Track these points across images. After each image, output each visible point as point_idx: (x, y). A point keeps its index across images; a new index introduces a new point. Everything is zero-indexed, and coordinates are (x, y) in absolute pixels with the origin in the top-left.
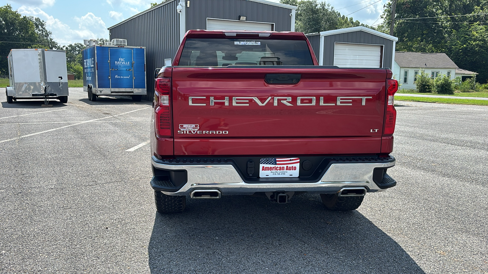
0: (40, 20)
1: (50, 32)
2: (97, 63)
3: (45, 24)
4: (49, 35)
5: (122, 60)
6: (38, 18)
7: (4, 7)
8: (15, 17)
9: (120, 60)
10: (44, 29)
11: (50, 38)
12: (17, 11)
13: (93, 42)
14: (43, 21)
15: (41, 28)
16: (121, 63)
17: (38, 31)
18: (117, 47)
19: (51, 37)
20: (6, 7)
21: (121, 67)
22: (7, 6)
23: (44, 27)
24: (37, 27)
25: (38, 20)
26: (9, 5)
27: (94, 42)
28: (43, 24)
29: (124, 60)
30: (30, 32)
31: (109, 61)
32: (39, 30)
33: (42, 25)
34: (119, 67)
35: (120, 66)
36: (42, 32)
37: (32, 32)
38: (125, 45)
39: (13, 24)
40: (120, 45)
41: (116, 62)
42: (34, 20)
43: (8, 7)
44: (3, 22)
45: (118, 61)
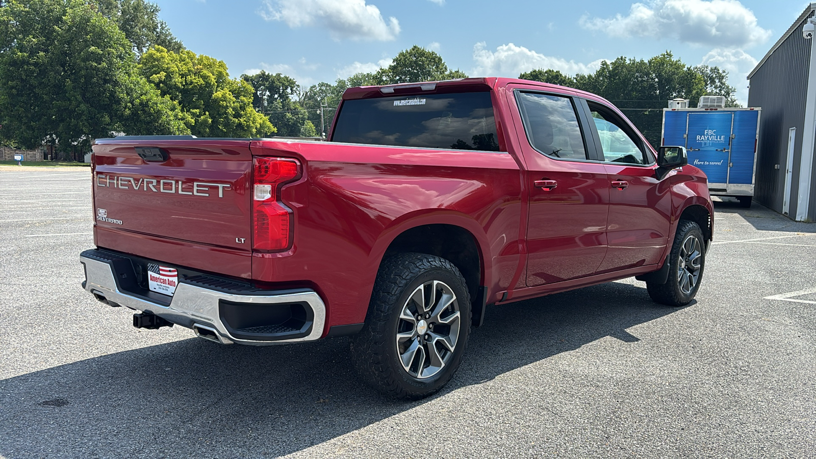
0: (718, 70)
1: (733, 89)
2: (663, 139)
3: (727, 76)
4: (731, 94)
5: (710, 132)
6: (716, 67)
7: (660, 57)
8: (673, 70)
9: (706, 132)
10: (724, 84)
11: (731, 99)
12: (679, 60)
13: (677, 105)
14: (724, 72)
15: (719, 84)
16: (708, 139)
17: (714, 89)
18: (704, 110)
19: (733, 96)
20: (664, 55)
21: (707, 145)
22: (666, 54)
23: (724, 80)
24: (713, 82)
25: (714, 70)
26: (668, 52)
27: (678, 103)
28: (723, 77)
29: (714, 133)
30: (694, 92)
31: (685, 136)
32: (716, 87)
33: (721, 78)
34: (703, 146)
35: (705, 144)
36: (720, 90)
37: (697, 92)
38: (720, 106)
39: (669, 80)
40: (711, 106)
41: (698, 137)
42: (708, 71)
43: (666, 56)
44: (656, 80)
45: (702, 134)
